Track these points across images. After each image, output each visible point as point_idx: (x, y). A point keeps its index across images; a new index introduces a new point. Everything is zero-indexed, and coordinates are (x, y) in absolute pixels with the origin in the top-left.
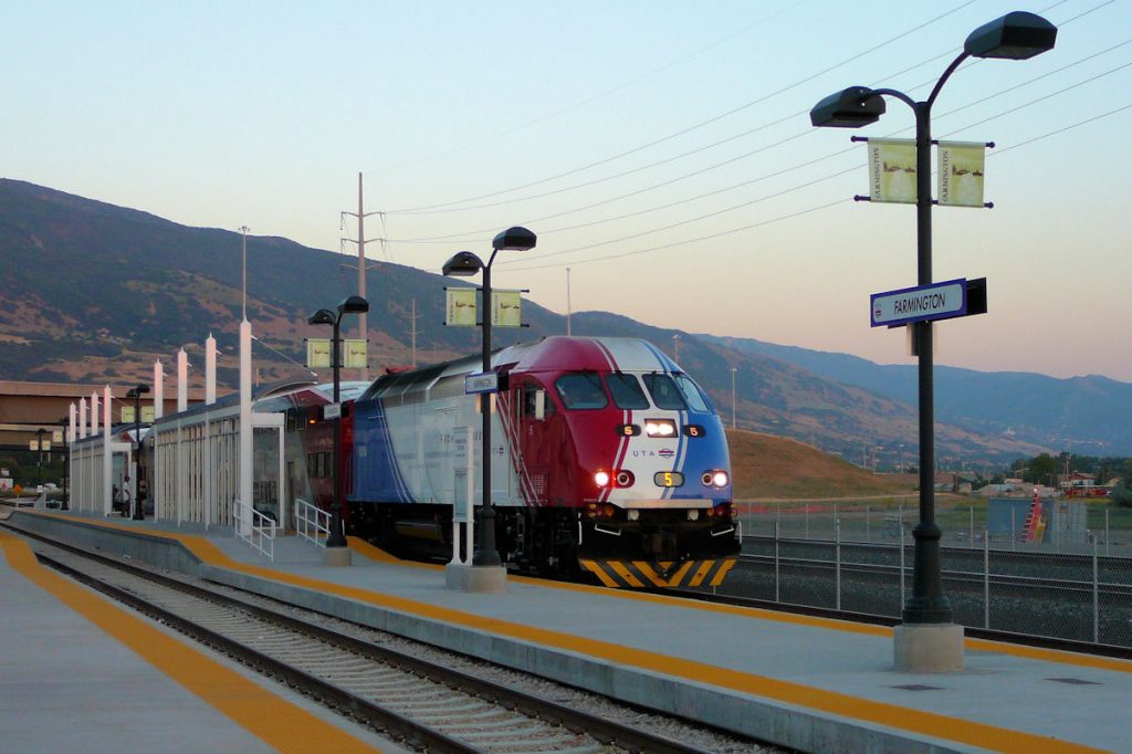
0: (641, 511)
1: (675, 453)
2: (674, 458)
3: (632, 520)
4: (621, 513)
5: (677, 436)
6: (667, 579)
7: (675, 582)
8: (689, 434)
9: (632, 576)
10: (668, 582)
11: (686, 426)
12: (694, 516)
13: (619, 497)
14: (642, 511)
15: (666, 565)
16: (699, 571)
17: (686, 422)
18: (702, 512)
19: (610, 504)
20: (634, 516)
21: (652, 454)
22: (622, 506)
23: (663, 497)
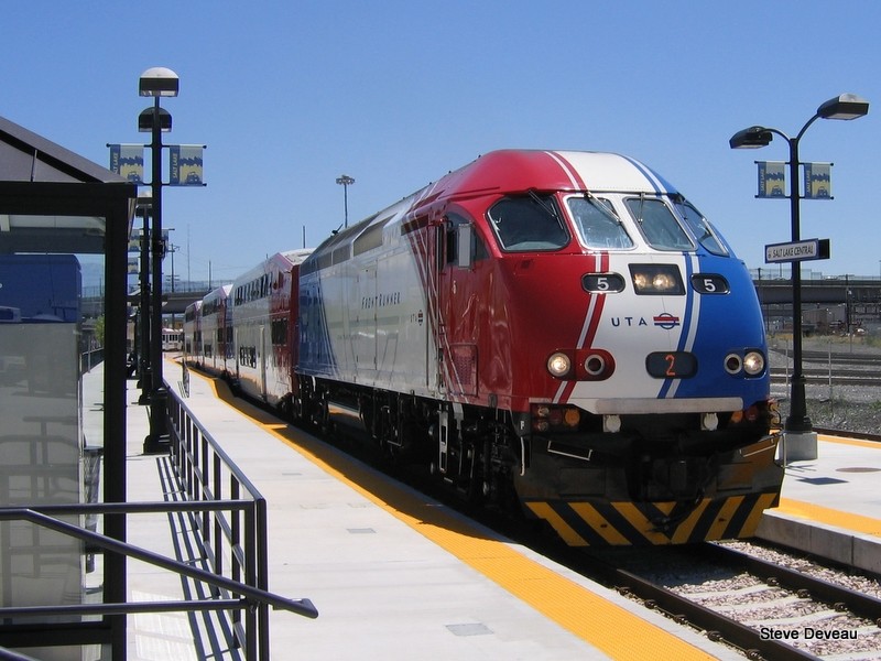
0: (623, 418)
1: (681, 321)
2: (678, 330)
3: (610, 433)
4: (592, 422)
5: (682, 292)
6: (669, 534)
7: (682, 534)
8: (702, 290)
9: (610, 527)
10: (670, 537)
11: (696, 276)
12: (711, 423)
13: (587, 396)
14: (626, 419)
15: (665, 508)
16: (719, 516)
17: (696, 270)
18: (724, 417)
19: (573, 407)
20: (612, 425)
21: (642, 322)
22: (593, 410)
23: (662, 395)
